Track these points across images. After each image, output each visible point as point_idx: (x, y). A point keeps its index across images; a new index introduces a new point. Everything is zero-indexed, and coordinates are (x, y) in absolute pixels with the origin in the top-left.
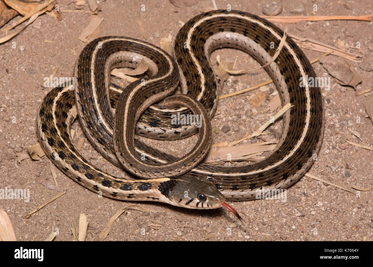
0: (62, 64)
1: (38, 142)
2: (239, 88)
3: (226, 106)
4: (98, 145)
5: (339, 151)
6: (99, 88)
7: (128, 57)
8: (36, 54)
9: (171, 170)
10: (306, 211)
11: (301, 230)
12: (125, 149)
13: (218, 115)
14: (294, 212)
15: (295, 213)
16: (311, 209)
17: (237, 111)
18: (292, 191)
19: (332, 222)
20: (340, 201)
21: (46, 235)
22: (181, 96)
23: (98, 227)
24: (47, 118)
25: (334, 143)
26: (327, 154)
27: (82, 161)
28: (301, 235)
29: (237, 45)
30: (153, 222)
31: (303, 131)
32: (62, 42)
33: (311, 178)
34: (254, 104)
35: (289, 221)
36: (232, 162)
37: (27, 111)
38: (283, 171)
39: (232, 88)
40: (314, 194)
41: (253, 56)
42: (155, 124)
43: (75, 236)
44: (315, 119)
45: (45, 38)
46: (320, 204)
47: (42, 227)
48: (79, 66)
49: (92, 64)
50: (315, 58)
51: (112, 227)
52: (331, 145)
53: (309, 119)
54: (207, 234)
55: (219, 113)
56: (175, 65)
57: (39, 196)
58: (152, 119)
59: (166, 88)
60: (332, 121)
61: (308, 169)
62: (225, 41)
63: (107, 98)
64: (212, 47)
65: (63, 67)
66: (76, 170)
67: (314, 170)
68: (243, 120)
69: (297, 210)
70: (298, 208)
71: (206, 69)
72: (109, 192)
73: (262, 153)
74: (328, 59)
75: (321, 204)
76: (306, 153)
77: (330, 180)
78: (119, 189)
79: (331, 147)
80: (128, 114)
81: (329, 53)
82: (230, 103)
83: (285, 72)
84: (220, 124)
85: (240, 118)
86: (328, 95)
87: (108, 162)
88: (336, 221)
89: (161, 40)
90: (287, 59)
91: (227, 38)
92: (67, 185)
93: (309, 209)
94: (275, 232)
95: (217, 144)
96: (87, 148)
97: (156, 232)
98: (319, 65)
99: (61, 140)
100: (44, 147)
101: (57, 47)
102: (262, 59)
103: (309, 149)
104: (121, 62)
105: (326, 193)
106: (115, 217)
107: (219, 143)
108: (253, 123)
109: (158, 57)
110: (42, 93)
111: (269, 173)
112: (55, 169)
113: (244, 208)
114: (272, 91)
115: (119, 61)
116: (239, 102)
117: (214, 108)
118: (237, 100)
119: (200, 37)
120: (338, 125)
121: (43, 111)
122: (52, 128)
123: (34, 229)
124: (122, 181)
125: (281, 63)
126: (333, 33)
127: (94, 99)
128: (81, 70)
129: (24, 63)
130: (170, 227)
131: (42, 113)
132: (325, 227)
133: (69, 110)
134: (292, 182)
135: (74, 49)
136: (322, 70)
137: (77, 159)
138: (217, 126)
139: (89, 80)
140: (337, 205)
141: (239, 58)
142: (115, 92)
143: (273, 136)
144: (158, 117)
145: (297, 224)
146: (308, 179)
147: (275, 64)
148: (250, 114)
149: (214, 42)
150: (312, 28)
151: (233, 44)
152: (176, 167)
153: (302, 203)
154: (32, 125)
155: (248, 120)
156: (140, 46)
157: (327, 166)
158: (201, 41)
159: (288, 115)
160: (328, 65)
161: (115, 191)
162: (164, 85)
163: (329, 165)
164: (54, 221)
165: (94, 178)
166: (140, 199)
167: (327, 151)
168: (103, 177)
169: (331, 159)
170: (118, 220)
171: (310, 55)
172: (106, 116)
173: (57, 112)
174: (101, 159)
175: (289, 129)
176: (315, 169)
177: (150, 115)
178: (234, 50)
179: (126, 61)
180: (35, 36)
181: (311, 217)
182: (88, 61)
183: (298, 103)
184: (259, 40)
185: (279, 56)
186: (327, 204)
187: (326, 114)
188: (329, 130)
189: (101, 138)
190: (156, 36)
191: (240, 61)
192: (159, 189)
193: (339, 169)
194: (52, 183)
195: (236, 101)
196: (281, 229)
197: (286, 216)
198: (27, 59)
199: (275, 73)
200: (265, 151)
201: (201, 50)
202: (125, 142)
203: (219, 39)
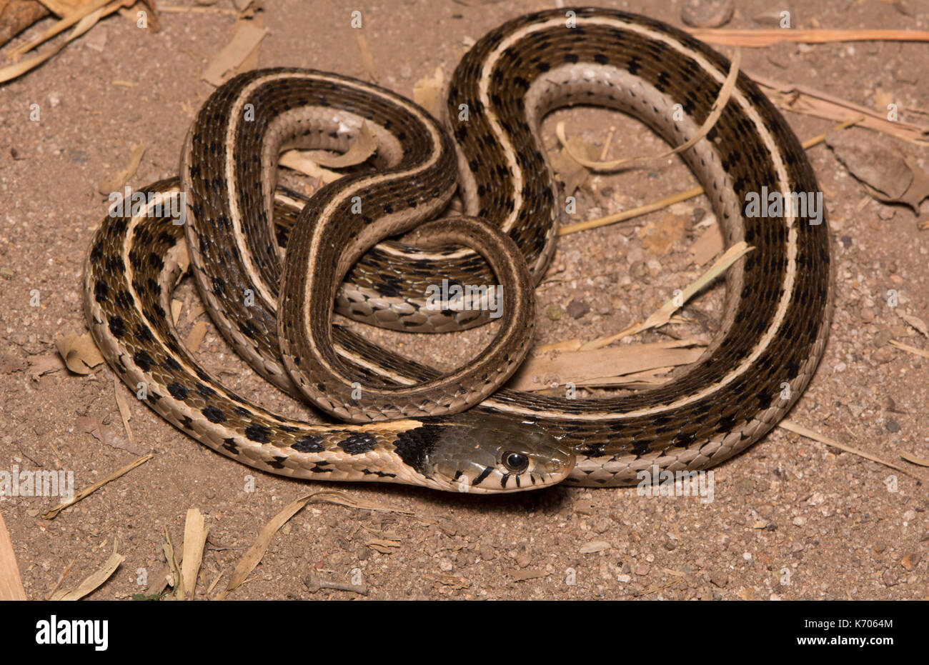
0: (156, 141)
1: (86, 331)
2: (616, 207)
3: (581, 252)
4: (242, 339)
5: (871, 367)
6: (246, 194)
7: (327, 122)
8: (91, 115)
9: (425, 402)
10: (779, 516)
11: (765, 563)
12: (308, 346)
13: (558, 275)
14: (748, 519)
15: (752, 521)
16: (795, 512)
17: (609, 264)
18: (747, 467)
19: (849, 545)
20: (870, 493)
21: (98, 562)
22: (460, 221)
23: (235, 544)
24: (108, 266)
25: (858, 345)
26: (838, 373)
27: (197, 377)
28: (765, 576)
29: (611, 98)
30: (377, 536)
31: (777, 310)
32: (160, 85)
33: (795, 433)
34: (653, 247)
35: (736, 540)
36: (592, 391)
37: (62, 255)
38: (721, 411)
39: (596, 206)
40: (803, 473)
41: (653, 127)
42: (392, 289)
43: (172, 566)
44: (807, 280)
45: (116, 76)
46: (818, 499)
47: (87, 541)
48: (195, 137)
49: (229, 134)
50: (814, 135)
51: (270, 546)
52: (851, 350)
53: (792, 281)
54: (519, 569)
55: (561, 268)
56: (447, 144)
57: (84, 464)
58: (383, 277)
59: (422, 199)
60: (854, 291)
61: (788, 408)
62: (581, 86)
63: (266, 220)
64: (548, 101)
65: (160, 147)
66: (178, 398)
67: (803, 415)
68: (623, 287)
69: (758, 512)
70: (758, 509)
71: (528, 154)
72: (263, 455)
73: (669, 369)
74: (849, 137)
75: (821, 500)
76: (783, 366)
77: (846, 438)
78: (290, 448)
79: (850, 357)
80: (318, 258)
81: (850, 123)
82: (590, 244)
83: (734, 165)
84: (564, 296)
85: (616, 281)
86: (846, 228)
87: (268, 385)
88: (858, 542)
89: (416, 84)
90: (739, 132)
91: (587, 80)
92: (158, 440)
93: (789, 512)
94: (699, 568)
95: (552, 344)
96: (214, 349)
97: (386, 561)
98: (826, 153)
99: (143, 324)
100: (99, 341)
101: (145, 98)
102: (675, 132)
103: (789, 356)
104: (308, 132)
105: (834, 471)
106: (280, 519)
107: (559, 342)
108: (649, 295)
109: (403, 123)
110: (101, 210)
111: (684, 415)
112: (127, 398)
113: (619, 505)
114: (700, 215)
115: (304, 131)
116: (615, 242)
117: (547, 253)
118: (610, 238)
119: (515, 75)
120: (869, 302)
121: (99, 250)
122: (121, 292)
123: (66, 547)
124: (297, 429)
125: (723, 141)
126: (863, 73)
127: (231, 220)
128: (199, 147)
129: (57, 136)
130: (421, 550)
131: (96, 254)
132: (830, 558)
133: (169, 251)
134: (746, 441)
135: (189, 102)
136: (832, 166)
137: (182, 370)
138: (555, 300)
139: (220, 172)
140: (863, 501)
141: (618, 133)
142: (288, 208)
143: (699, 327)
144: (398, 272)
145: (756, 548)
146: (789, 436)
147: (709, 144)
148: (642, 273)
149: (553, 88)
150: (810, 61)
151: (600, 95)
152: (438, 393)
153: (770, 497)
154: (73, 288)
155: (636, 286)
156: (359, 93)
157: (839, 404)
158: (517, 86)
159: (739, 273)
160: (847, 152)
161: (280, 452)
162: (415, 191)
163: (844, 402)
164: (120, 528)
165: (225, 420)
166: (344, 476)
167: (841, 367)
168: (249, 417)
169: (849, 387)
170: (287, 529)
171: (803, 126)
172: (263, 265)
173: (135, 253)
174: (248, 377)
175: (741, 306)
176: (807, 412)
177: (378, 265)
178: (604, 112)
179: (321, 132)
180: (90, 71)
181: (794, 532)
182: (218, 124)
183: (764, 242)
184: (667, 84)
185: (718, 123)
186: (835, 500)
187: (840, 273)
188: (845, 313)
189: (248, 322)
190: (404, 75)
191: (620, 141)
192: (396, 451)
193: (871, 412)
194: (118, 432)
195: (607, 241)
196: (714, 559)
197: (727, 527)
198: (68, 127)
199: (707, 168)
200: (678, 364)
201: (516, 108)
202: (308, 329)
203: (566, 83)
